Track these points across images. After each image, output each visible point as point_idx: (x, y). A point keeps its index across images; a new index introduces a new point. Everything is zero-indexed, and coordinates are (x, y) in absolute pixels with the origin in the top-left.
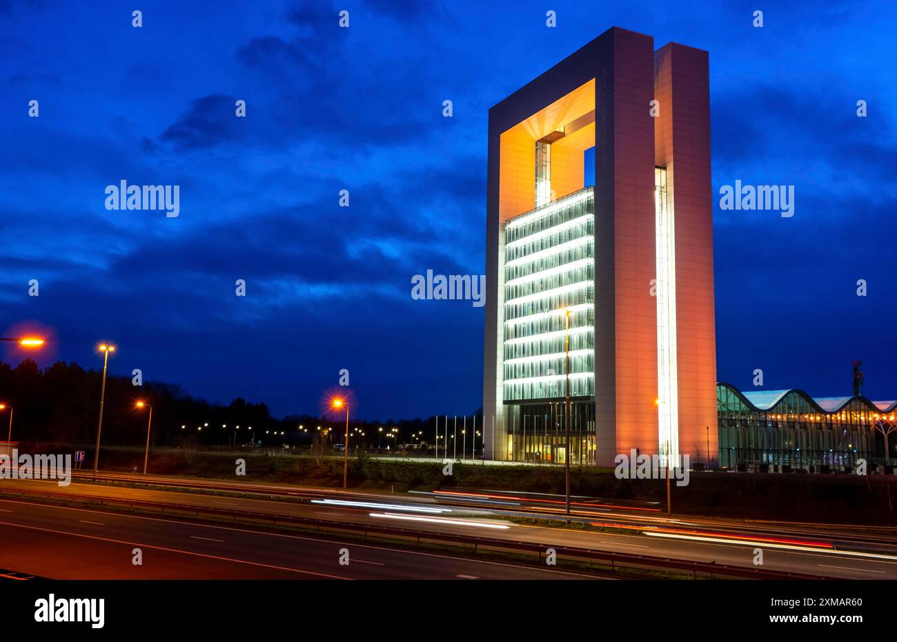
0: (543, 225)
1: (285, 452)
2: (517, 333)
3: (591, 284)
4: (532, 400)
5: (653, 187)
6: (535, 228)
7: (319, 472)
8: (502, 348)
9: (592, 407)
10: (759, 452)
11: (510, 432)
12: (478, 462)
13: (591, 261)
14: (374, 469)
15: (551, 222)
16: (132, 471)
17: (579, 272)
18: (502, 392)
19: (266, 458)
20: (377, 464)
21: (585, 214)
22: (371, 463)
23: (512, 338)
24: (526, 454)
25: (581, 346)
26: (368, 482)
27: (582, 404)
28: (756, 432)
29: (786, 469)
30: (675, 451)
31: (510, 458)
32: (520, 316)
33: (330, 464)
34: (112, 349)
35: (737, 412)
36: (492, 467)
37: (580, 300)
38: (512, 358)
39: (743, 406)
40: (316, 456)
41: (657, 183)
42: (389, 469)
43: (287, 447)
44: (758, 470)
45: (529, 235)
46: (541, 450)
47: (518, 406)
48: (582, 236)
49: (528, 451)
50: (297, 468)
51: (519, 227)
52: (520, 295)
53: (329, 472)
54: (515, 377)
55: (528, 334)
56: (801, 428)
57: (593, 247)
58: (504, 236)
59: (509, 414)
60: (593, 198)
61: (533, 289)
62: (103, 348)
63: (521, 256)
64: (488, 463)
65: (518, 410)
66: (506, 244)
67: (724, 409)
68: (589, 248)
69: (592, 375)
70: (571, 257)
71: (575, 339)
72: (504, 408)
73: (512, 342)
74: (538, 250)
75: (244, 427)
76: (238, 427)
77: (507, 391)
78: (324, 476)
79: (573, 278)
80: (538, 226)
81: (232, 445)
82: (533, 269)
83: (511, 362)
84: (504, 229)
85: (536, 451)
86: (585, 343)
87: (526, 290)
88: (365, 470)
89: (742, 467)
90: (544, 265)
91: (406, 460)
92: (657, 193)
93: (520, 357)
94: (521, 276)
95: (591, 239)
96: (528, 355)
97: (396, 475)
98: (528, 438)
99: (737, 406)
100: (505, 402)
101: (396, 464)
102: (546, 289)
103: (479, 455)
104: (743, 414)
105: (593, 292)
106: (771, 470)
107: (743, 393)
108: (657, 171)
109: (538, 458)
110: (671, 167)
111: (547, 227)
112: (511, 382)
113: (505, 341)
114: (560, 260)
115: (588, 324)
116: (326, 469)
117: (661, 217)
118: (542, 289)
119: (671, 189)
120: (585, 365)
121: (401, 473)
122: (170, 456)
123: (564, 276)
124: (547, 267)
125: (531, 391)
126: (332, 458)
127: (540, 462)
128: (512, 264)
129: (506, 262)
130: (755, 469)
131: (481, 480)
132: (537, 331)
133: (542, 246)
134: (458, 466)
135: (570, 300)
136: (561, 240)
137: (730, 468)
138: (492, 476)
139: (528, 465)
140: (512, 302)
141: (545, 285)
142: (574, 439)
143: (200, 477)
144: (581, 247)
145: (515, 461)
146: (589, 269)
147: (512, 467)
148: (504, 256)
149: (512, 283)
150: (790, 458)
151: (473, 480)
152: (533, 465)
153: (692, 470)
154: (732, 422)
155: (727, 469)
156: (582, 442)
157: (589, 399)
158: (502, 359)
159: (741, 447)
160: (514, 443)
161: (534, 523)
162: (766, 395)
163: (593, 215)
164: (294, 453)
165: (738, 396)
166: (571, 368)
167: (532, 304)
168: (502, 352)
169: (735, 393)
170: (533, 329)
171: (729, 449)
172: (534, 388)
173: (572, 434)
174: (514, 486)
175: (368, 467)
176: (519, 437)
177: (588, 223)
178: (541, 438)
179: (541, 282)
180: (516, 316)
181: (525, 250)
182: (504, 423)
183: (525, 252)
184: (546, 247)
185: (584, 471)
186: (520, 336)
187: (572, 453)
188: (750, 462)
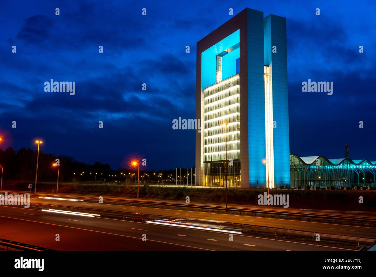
0: (219, 90)
1: (115, 184)
2: (209, 134)
3: (239, 114)
4: (215, 161)
5: (264, 74)
6: (215, 91)
7: (128, 192)
8: (203, 140)
9: (239, 164)
10: (307, 182)
11: (206, 174)
12: (193, 187)
13: (238, 104)
14: (150, 190)
15: (222, 88)
16: (52, 192)
17: (234, 109)
18: (203, 158)
19: (107, 186)
20: (152, 188)
21: (236, 85)
22: (149, 187)
23: (207, 136)
24: (213, 183)
25: (234, 139)
26: (148, 195)
27: (235, 162)
28: (306, 173)
29: (317, 188)
30: (273, 181)
31: (207, 185)
32: (210, 127)
33: (133, 188)
34: (41, 142)
35: (298, 165)
36: (198, 189)
37: (234, 120)
38: (207, 144)
39: (300, 163)
40: (127, 185)
41: (265, 72)
42: (156, 190)
43: (116, 181)
44: (306, 189)
45: (213, 94)
46: (219, 181)
47: (210, 164)
48: (235, 94)
49: (213, 182)
50: (119, 190)
51: (209, 91)
52: (210, 119)
53: (132, 191)
54: (208, 152)
55: (213, 135)
56: (324, 171)
57: (239, 98)
58: (203, 94)
59: (206, 167)
60: (239, 78)
61: (215, 116)
62: (37, 142)
63: (210, 103)
64: (197, 187)
65: (210, 166)
66: (204, 98)
67: (293, 164)
68: (238, 99)
69: (239, 151)
70: (230, 103)
71: (232, 136)
72: (204, 165)
73: (207, 138)
74: (217, 100)
75: (99, 174)
76: (97, 174)
77: (205, 158)
78: (130, 193)
79: (231, 111)
80: (217, 90)
81: (94, 181)
82: (215, 108)
83: (207, 146)
84: (203, 92)
85: (217, 182)
86: (236, 138)
87: (212, 116)
88: (147, 190)
89: (299, 188)
90: (220, 106)
91: (164, 186)
92: (265, 76)
93: (210, 144)
94: (210, 111)
95: (238, 95)
96: (213, 143)
97: (159, 192)
98: (214, 176)
99: (298, 163)
100: (204, 162)
101: (159, 188)
102: (220, 116)
103: (194, 184)
104: (300, 166)
105: (239, 117)
106: (312, 189)
107: (300, 157)
108: (265, 67)
109: (217, 185)
110: (271, 65)
111: (221, 91)
112: (207, 154)
113: (204, 137)
114: (226, 104)
115: (237, 130)
116: (131, 190)
117: (267, 86)
118: (219, 116)
119: (271, 75)
120: (236, 147)
121: (161, 191)
122: (68, 186)
123: (228, 111)
124: (221, 107)
125: (215, 158)
126: (134, 186)
127: (218, 187)
128: (207, 106)
129: (204, 105)
130: (305, 188)
131: (194, 194)
132: (217, 133)
133: (218, 99)
134: (184, 189)
135: (230, 121)
136: (226, 96)
137: (295, 188)
138: (198, 193)
139: (213, 188)
140: (207, 122)
141: (220, 115)
142: (232, 177)
143: (79, 194)
144: (234, 99)
145: (208, 186)
146: (238, 108)
147: (206, 188)
148: (203, 103)
149: (207, 114)
150: (319, 183)
151: (190, 194)
152: (215, 188)
153: (279, 189)
154: (296, 170)
155: (294, 188)
156: (235, 178)
157: (238, 161)
158: (203, 145)
159: (300, 179)
160: (208, 179)
161: (213, 212)
162: (310, 158)
163: (239, 86)
164: (119, 184)
165: (298, 159)
166: (231, 148)
167: (215, 122)
168: (203, 142)
169: (297, 158)
170: (215, 132)
171: (295, 180)
172: (216, 156)
173: (231, 175)
174: (207, 196)
175: (148, 189)
176: (210, 176)
177: (237, 89)
178: (219, 177)
179: (219, 113)
180: (208, 127)
181: (212, 100)
182: (204, 171)
183: (212, 101)
184: (220, 99)
185: (235, 190)
186: (210, 135)
187: (231, 182)
188: (303, 186)
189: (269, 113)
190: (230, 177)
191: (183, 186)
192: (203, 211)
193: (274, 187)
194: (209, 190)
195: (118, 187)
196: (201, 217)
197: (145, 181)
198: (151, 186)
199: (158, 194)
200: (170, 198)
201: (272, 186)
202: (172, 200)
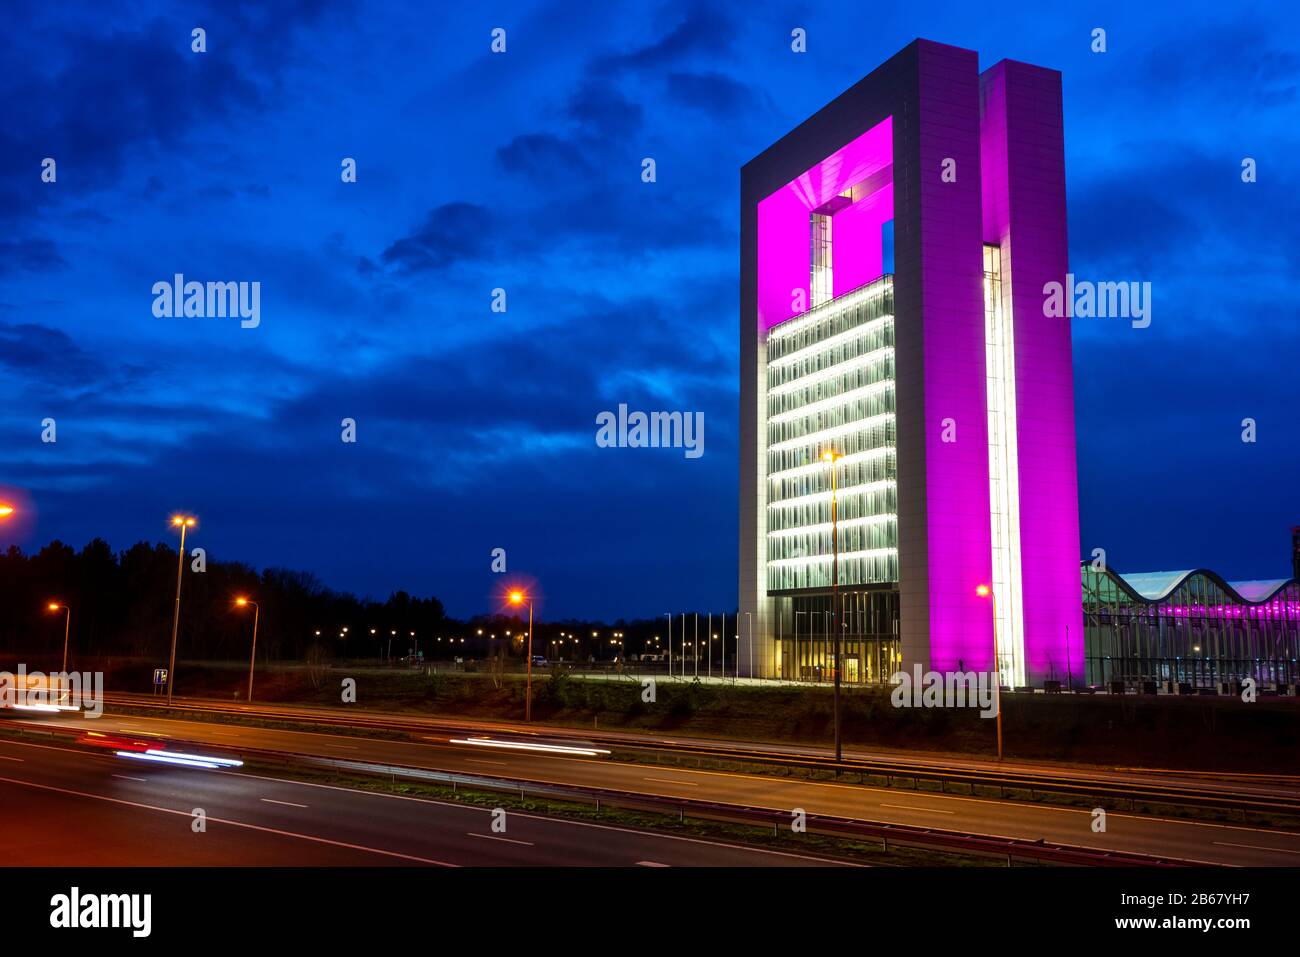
0: (820, 334)
1: (456, 669)
2: (786, 491)
3: (891, 417)
4: (809, 590)
5: (981, 273)
6: (809, 338)
7: (497, 697)
8: (765, 514)
9: (896, 598)
10: (1149, 662)
11: (777, 637)
12: (727, 681)
13: (890, 385)
14: (574, 693)
15: (833, 328)
16: (232, 697)
17: (874, 401)
18: (765, 577)
19: (423, 677)
20: (579, 685)
21: (881, 316)
22: (570, 683)
23: (779, 499)
24: (802, 668)
25: (877, 510)
26: (566, 711)
27: (880, 594)
28: (1143, 632)
29: (1184, 688)
30: (1019, 662)
31: (779, 674)
32: (790, 467)
33: (512, 686)
34: (191, 522)
35: (1112, 604)
36: (745, 690)
37: (875, 441)
38: (779, 528)
39: (1122, 594)
40: (495, 673)
41: (987, 267)
42: (596, 692)
43: (460, 660)
44: (1142, 691)
45: (801, 348)
46: (822, 662)
47: (790, 599)
48: (877, 348)
49: (804, 664)
50: (466, 691)
51: (787, 338)
52: (790, 437)
53: (511, 697)
54: (784, 557)
55: (802, 494)
56: (1211, 626)
57: (893, 363)
58: (766, 350)
59: (777, 608)
60: (892, 291)
61: (808, 427)
62: (178, 521)
63: (790, 379)
64: (740, 682)
65: (790, 605)
66: (768, 362)
67: (1095, 600)
68: (887, 366)
69: (894, 552)
70: (861, 380)
71: (870, 500)
72: (770, 602)
73: (778, 505)
74: (813, 371)
75: (402, 633)
76: (394, 633)
77: (774, 576)
78: (504, 702)
79: (865, 410)
80: (813, 335)
81: (385, 658)
82: (808, 397)
83: (778, 534)
84: (765, 342)
85: (816, 664)
86: (884, 504)
87: (798, 427)
88: (562, 694)
89: (1118, 686)
90: (824, 392)
91: (623, 678)
92: (987, 283)
93: (790, 527)
94: (790, 408)
95: (890, 352)
96: (802, 524)
97: (607, 701)
98: (804, 644)
99: (1114, 595)
100: (770, 593)
101: (607, 685)
102: (826, 426)
103: (731, 671)
104: (1122, 606)
105: (893, 429)
106: (1163, 692)
107: (1121, 576)
108: (986, 250)
109: (818, 674)
110: (1006, 244)
111: (826, 337)
112: (779, 564)
113: (768, 503)
114: (846, 384)
115: (887, 476)
116: (507, 692)
117: (993, 318)
118: (820, 426)
119: (1008, 276)
120: (884, 537)
121: (613, 698)
122: (290, 674)
123: (852, 407)
124: (826, 395)
125: (808, 577)
126: (517, 676)
127: (820, 681)
128: (778, 391)
129: (768, 390)
130: (1138, 689)
131: (728, 708)
132: (814, 489)
133: (819, 365)
134: (695, 688)
135: (861, 444)
136: (846, 354)
137: (1101, 688)
138: (743, 703)
139: (799, 686)
140: (778, 448)
141: (825, 422)
142: (870, 645)
143: (327, 705)
144: (876, 364)
145: (783, 678)
146: (887, 397)
147: (774, 688)
148: (766, 381)
149: (778, 419)
150: (1195, 671)
151: (716, 708)
152: (809, 684)
153: (1042, 691)
154: (1105, 620)
155: (1097, 689)
156: (882, 653)
157: (891, 588)
158: (765, 530)
159: (1120, 656)
160: (783, 652)
161: (789, 775)
162: (1157, 579)
163: (892, 317)
164: (468, 670)
165: (1113, 580)
166: (863, 541)
167: (807, 450)
168: (765, 519)
169: (1110, 577)
170: (809, 486)
171: (1102, 659)
172: (811, 571)
173: (867, 639)
174: (776, 716)
175: (566, 690)
176: (791, 644)
177: (885, 329)
178: (822, 644)
179: (819, 418)
180: (784, 468)
181: (795, 371)
182: (769, 623)
183: (796, 374)
184: (826, 366)
185: (879, 694)
186: (790, 496)
187: (866, 666)
188: (1135, 679)
189: (1001, 415)
190: (863, 645)
191: (690, 679)
192: (754, 773)
193: (1023, 685)
194: (785, 695)
195: (459, 682)
196: (743, 794)
197: (561, 659)
198: (580, 676)
199: (603, 708)
200: (644, 720)
201: (1017, 682)
202: (651, 728)
